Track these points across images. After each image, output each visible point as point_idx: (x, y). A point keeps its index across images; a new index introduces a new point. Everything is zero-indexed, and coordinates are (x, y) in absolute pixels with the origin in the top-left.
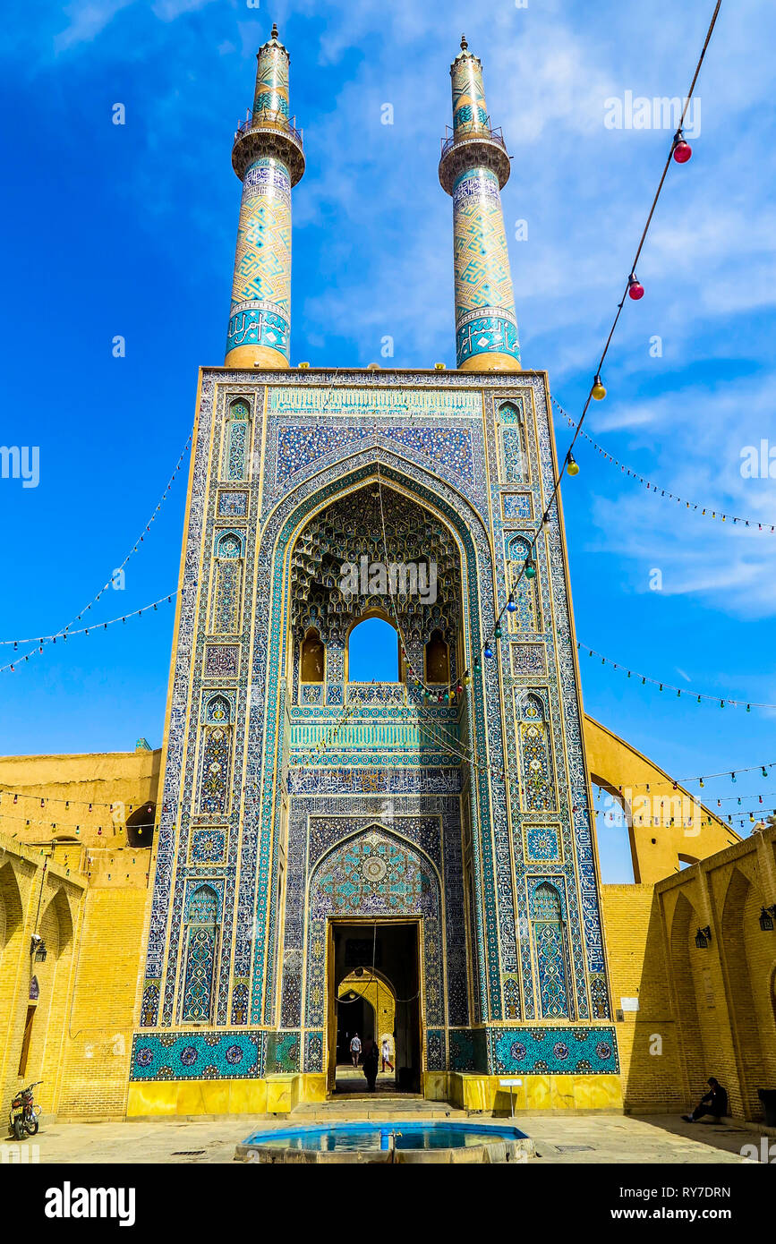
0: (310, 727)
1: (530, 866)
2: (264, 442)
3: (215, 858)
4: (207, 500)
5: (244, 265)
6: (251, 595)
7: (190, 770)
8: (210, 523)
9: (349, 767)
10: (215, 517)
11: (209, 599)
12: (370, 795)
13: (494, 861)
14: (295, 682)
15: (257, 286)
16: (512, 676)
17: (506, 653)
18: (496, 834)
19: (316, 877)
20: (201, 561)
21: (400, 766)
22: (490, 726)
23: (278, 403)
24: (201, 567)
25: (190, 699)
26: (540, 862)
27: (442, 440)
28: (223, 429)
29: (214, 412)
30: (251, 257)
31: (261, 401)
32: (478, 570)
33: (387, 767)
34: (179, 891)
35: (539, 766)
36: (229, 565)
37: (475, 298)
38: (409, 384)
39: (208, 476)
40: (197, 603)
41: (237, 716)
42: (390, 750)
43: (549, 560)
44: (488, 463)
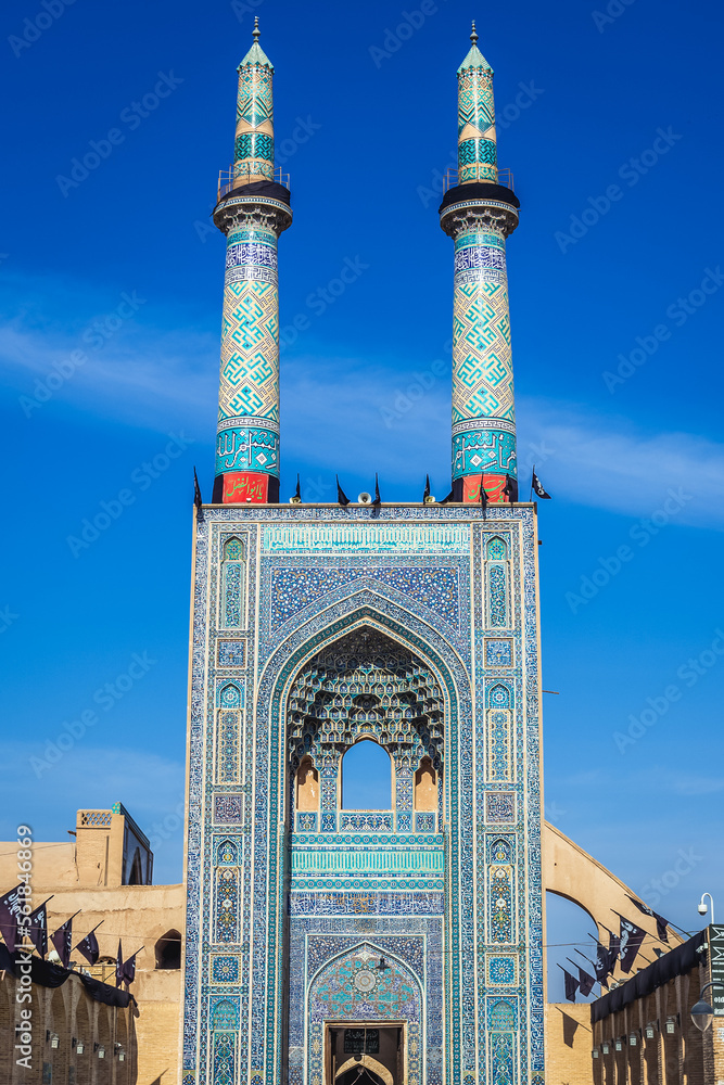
0: (306, 853)
1: (490, 989)
2: (258, 586)
3: (231, 980)
4: (207, 650)
5: (232, 370)
6: (251, 746)
7: (207, 906)
8: (212, 674)
9: (342, 890)
10: (216, 668)
11: (214, 750)
12: (361, 917)
13: (461, 984)
14: (292, 809)
15: (246, 399)
16: (485, 823)
17: (480, 801)
18: (464, 962)
19: (314, 987)
20: (205, 714)
21: (389, 890)
22: (463, 868)
23: (271, 543)
24: (205, 719)
25: (203, 844)
26: (499, 986)
27: (429, 581)
28: (219, 572)
29: (210, 555)
30: (239, 361)
31: (254, 541)
32: (459, 719)
33: (377, 891)
34: (204, 1005)
35: (504, 904)
36: (230, 715)
37: (470, 405)
38: (399, 520)
39: (208, 625)
40: (204, 753)
41: (243, 859)
42: (380, 875)
43: (524, 710)
44: (473, 606)
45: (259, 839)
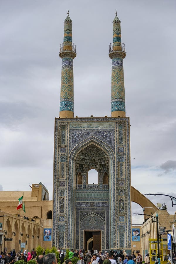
0: (80, 193)
1: (119, 223)
2: (69, 136)
3: (63, 221)
4: (58, 149)
5: (63, 89)
6: (67, 170)
7: (58, 205)
8: (59, 155)
9: (88, 202)
10: (60, 153)
11: (59, 171)
12: (92, 207)
13: (113, 222)
14: (77, 184)
15: (66, 95)
16: (118, 187)
17: (117, 182)
18: (113, 217)
19: (81, 223)
20: (57, 163)
21: (98, 201)
22: (113, 197)
23: (72, 126)
25: (57, 191)
26: (121, 222)
27: (106, 134)
28: (60, 132)
29: (58, 129)
30: (65, 86)
31: (68, 126)
32: (112, 164)
33: (95, 202)
34: (57, 227)
35: (122, 204)
36: (63, 164)
38: (99, 121)
39: (58, 144)
40: (57, 172)
41: (66, 195)
42: (96, 198)
43: (127, 162)
44: (115, 140)
45: (69, 190)
